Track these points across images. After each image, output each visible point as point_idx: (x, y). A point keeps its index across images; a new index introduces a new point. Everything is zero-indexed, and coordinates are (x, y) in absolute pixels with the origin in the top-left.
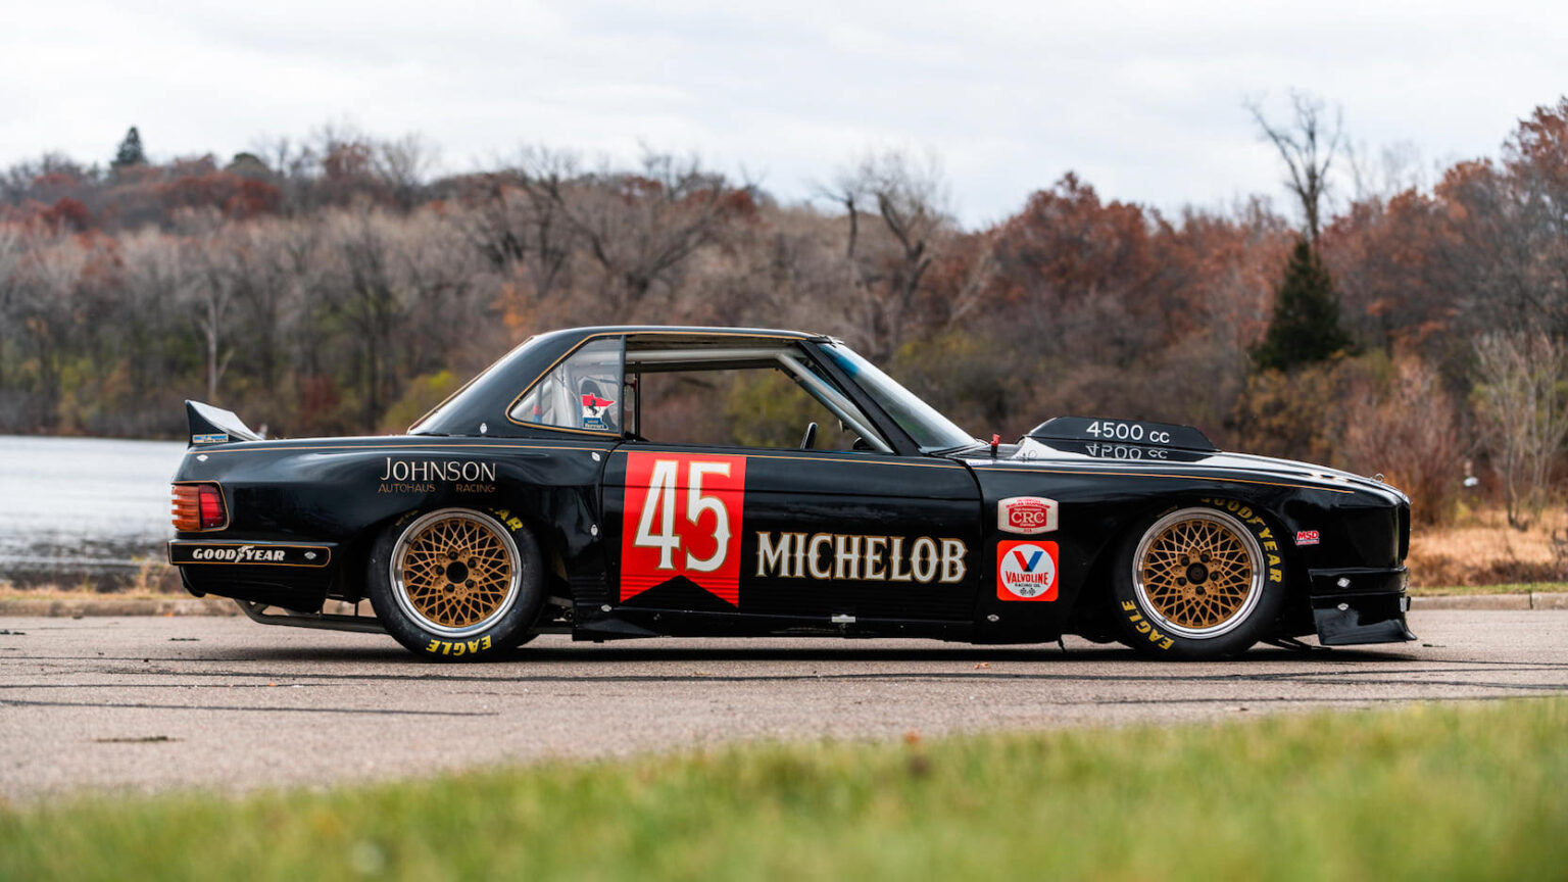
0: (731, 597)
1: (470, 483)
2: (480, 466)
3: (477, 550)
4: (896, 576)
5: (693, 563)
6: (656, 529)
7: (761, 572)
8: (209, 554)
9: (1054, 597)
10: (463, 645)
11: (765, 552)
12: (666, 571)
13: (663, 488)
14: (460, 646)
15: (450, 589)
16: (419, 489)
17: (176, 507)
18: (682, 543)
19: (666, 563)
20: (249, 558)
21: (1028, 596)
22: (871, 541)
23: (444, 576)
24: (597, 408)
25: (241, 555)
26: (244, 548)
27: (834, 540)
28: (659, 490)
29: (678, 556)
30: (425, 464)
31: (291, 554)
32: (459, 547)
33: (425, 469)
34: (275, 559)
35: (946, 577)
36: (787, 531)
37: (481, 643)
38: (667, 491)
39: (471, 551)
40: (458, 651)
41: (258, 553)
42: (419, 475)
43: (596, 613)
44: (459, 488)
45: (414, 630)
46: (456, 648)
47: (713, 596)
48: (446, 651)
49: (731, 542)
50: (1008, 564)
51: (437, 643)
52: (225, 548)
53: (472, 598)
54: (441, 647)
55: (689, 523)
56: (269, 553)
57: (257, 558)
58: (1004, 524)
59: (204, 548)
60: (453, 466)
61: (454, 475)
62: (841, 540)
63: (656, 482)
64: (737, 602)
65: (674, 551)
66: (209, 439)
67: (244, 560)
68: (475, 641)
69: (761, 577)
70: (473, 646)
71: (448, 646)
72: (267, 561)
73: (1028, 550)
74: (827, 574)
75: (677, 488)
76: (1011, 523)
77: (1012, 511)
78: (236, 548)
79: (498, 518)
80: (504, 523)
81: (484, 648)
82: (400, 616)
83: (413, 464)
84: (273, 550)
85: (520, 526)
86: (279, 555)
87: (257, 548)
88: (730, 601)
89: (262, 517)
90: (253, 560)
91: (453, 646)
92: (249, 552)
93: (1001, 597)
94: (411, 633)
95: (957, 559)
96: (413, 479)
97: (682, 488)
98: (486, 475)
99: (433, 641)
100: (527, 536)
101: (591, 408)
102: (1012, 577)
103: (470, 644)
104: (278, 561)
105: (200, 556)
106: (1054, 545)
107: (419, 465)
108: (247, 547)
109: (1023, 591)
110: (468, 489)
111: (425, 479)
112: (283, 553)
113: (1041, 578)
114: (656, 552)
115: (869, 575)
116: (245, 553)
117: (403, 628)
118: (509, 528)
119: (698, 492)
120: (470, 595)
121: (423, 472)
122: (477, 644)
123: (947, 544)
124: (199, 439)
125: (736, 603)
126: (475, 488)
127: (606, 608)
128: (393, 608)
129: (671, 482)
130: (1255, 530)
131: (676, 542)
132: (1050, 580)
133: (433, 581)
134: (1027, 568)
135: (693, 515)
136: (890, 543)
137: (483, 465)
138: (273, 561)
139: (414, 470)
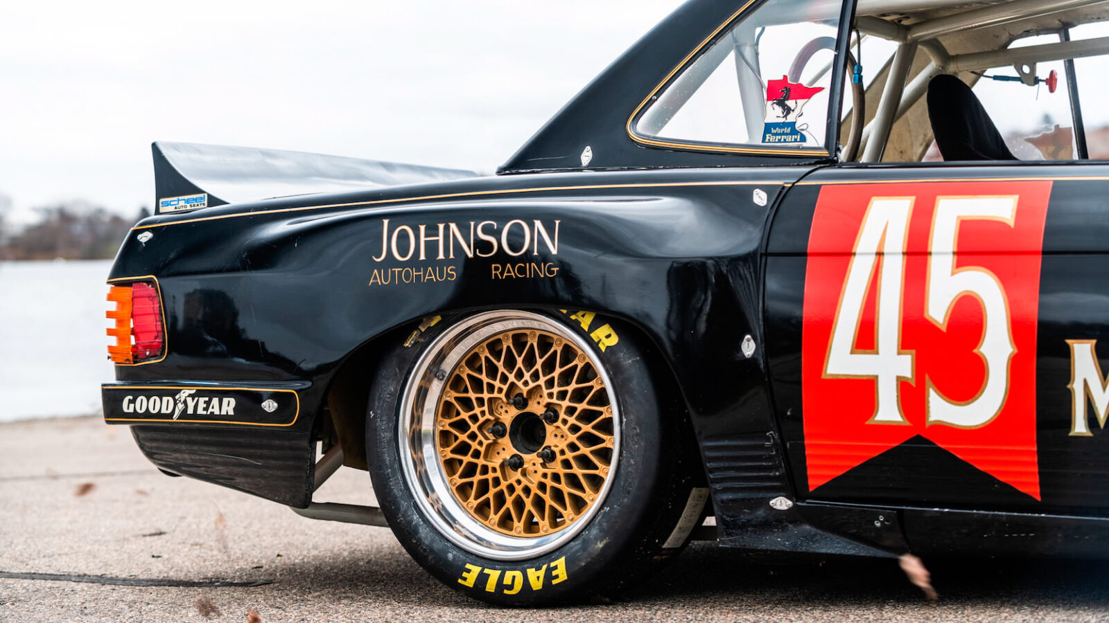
0: (1024, 479)
1: (514, 261)
2: (532, 226)
3: (556, 390)
5: (940, 410)
6: (866, 340)
7: (1080, 427)
8: (141, 404)
10: (518, 574)
11: (1085, 381)
12: (888, 429)
13: (880, 254)
14: (514, 577)
15: (516, 464)
16: (431, 275)
17: (112, 324)
18: (920, 367)
19: (888, 411)
20: (190, 411)
23: (506, 441)
24: (790, 103)
25: (180, 406)
26: (185, 394)
28: (872, 259)
29: (911, 397)
30: (441, 226)
31: (247, 405)
32: (526, 383)
33: (441, 238)
34: (224, 413)
37: (549, 570)
38: (886, 260)
39: (545, 392)
40: (511, 587)
41: (202, 402)
42: (432, 248)
43: (761, 513)
44: (495, 271)
45: (438, 545)
46: (507, 581)
47: (987, 479)
48: (491, 586)
49: (1016, 365)
51: (476, 570)
53: (549, 483)
54: (483, 578)
55: (930, 327)
57: (200, 411)
59: (135, 393)
60: (486, 230)
61: (486, 246)
63: (865, 243)
64: (1038, 490)
65: (903, 385)
66: (182, 203)
67: (184, 414)
68: (538, 569)
69: (1079, 438)
70: (536, 578)
71: (494, 575)
72: (212, 416)
75: (908, 254)
78: (173, 394)
79: (575, 327)
80: (585, 336)
81: (555, 582)
82: (416, 517)
83: (422, 228)
84: (221, 395)
85: (614, 340)
87: (199, 394)
88: (1022, 489)
89: (209, 338)
90: (195, 415)
91: (501, 577)
92: (189, 400)
94: (432, 551)
96: (422, 257)
97: (917, 253)
98: (541, 242)
99: (468, 566)
100: (629, 361)
101: (781, 103)
103: (531, 573)
104: (227, 417)
105: (130, 409)
107: (432, 231)
108: (186, 394)
110: (512, 272)
111: (441, 256)
112: (233, 401)
114: (865, 389)
116: (185, 402)
117: (419, 540)
118: (594, 346)
119: (950, 260)
120: (545, 475)
121: (438, 241)
122: (542, 573)
124: (168, 204)
125: (1034, 491)
126: (522, 270)
127: (781, 503)
128: (404, 504)
129: (897, 243)
131: (904, 365)
133: (482, 449)
135: (938, 311)
137: (538, 224)
138: (220, 417)
139: (423, 239)
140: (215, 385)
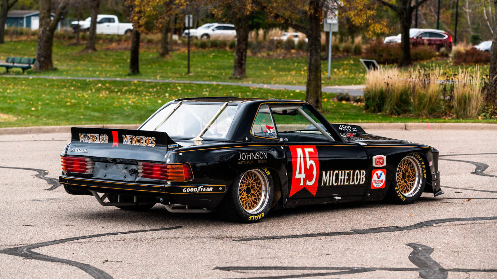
0: (314, 193)
1: (261, 160)
2: (263, 154)
3: (254, 183)
4: (351, 183)
5: (308, 183)
7: (322, 185)
8: (188, 190)
9: (384, 187)
11: (324, 178)
15: (248, 197)
16: (249, 163)
18: (306, 176)
19: (302, 184)
20: (201, 191)
21: (378, 187)
22: (346, 172)
23: (245, 193)
25: (199, 190)
27: (339, 172)
29: (305, 181)
31: (215, 189)
35: (361, 183)
36: (329, 170)
38: (301, 158)
40: (256, 219)
41: (204, 189)
42: (249, 157)
44: (259, 162)
47: (310, 193)
48: (253, 219)
49: (316, 175)
50: (375, 177)
51: (251, 216)
52: (194, 188)
53: (253, 200)
55: (307, 169)
56: (208, 188)
57: (204, 190)
58: (374, 165)
59: (187, 188)
60: (257, 154)
61: (257, 157)
62: (340, 172)
63: (298, 156)
65: (304, 179)
66: (173, 146)
67: (200, 191)
70: (259, 217)
72: (207, 191)
73: (379, 172)
74: (336, 184)
75: (304, 157)
76: (376, 164)
77: (376, 160)
78: (197, 187)
79: (264, 171)
81: (262, 217)
82: (242, 208)
83: (247, 154)
84: (209, 187)
85: (269, 174)
86: (211, 189)
87: (204, 187)
88: (313, 195)
90: (203, 191)
92: (201, 189)
93: (372, 188)
94: (245, 214)
95: (363, 176)
96: (247, 159)
98: (265, 156)
100: (271, 177)
102: (375, 181)
104: (211, 191)
105: (185, 191)
106: (385, 170)
108: (201, 187)
109: (377, 185)
111: (251, 159)
112: (212, 188)
113: (382, 181)
114: (299, 179)
115: (345, 183)
117: (243, 212)
118: (266, 175)
119: (308, 158)
123: (362, 171)
125: (315, 195)
128: (240, 206)
129: (302, 155)
130: (420, 162)
131: (304, 176)
132: (383, 182)
134: (379, 178)
135: (308, 167)
136: (350, 172)
138: (209, 191)
140: (208, 185)
